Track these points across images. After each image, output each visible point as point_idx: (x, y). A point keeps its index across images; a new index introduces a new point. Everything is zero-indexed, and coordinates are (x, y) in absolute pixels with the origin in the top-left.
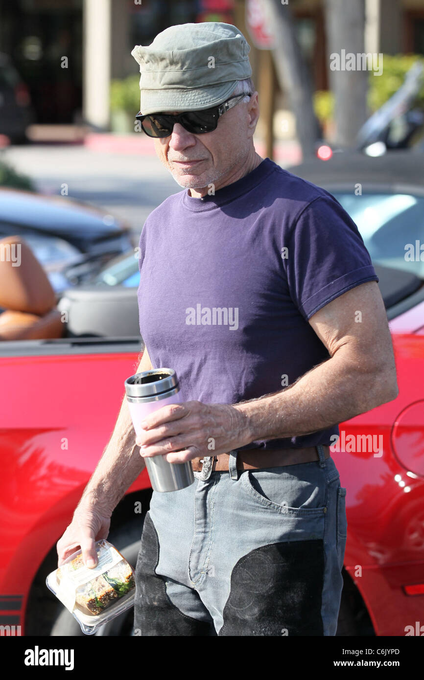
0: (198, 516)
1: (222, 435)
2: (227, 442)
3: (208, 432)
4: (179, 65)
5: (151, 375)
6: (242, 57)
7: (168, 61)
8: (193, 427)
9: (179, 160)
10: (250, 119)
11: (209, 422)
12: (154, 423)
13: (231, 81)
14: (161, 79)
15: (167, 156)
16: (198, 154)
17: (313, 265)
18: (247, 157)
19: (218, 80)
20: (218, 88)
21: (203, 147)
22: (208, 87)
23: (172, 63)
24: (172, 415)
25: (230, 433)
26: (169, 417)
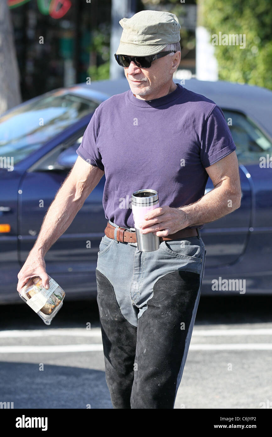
0: (136, 266)
4: (137, 32)
6: (173, 32)
8: (168, 219)
10: (173, 65)
13: (163, 44)
16: (141, 78)
17: (215, 140)
19: (155, 42)
21: (144, 75)
22: (150, 45)
26: (159, 213)
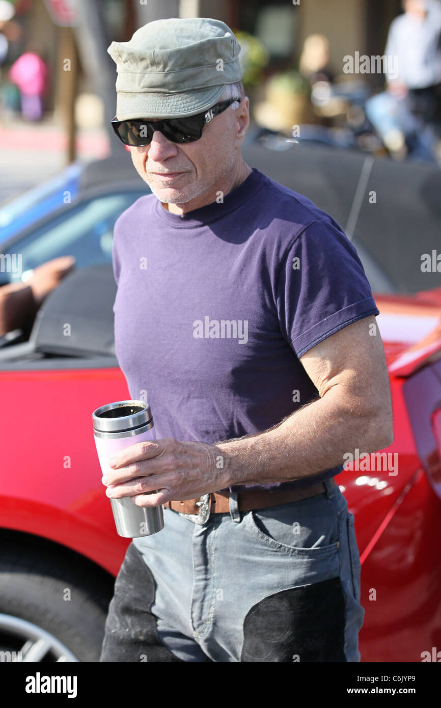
0: (197, 563)
1: (198, 478)
2: (203, 485)
3: (183, 474)
4: (161, 66)
5: (122, 406)
6: (232, 58)
7: (149, 62)
8: (166, 467)
9: (158, 172)
10: (239, 128)
11: (184, 463)
12: (124, 461)
13: (218, 85)
14: (140, 81)
15: (145, 167)
16: (180, 165)
18: (232, 169)
19: (203, 85)
20: (204, 93)
21: (186, 158)
22: (193, 91)
23: (153, 63)
24: (144, 454)
25: (206, 475)
